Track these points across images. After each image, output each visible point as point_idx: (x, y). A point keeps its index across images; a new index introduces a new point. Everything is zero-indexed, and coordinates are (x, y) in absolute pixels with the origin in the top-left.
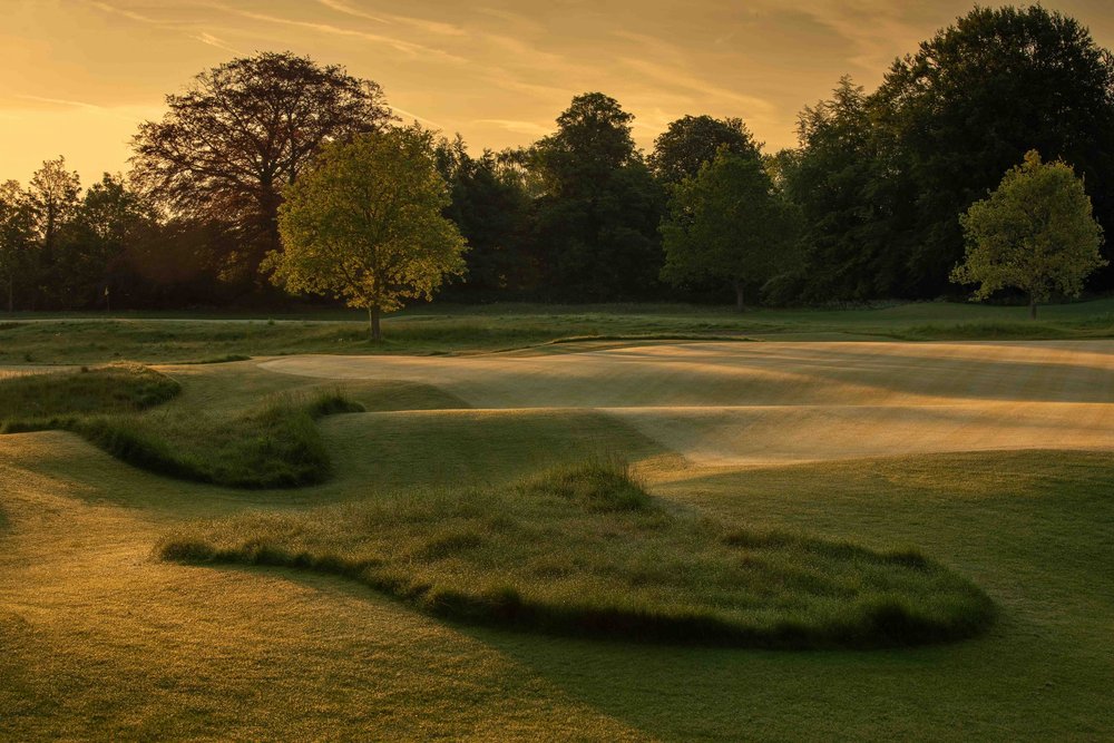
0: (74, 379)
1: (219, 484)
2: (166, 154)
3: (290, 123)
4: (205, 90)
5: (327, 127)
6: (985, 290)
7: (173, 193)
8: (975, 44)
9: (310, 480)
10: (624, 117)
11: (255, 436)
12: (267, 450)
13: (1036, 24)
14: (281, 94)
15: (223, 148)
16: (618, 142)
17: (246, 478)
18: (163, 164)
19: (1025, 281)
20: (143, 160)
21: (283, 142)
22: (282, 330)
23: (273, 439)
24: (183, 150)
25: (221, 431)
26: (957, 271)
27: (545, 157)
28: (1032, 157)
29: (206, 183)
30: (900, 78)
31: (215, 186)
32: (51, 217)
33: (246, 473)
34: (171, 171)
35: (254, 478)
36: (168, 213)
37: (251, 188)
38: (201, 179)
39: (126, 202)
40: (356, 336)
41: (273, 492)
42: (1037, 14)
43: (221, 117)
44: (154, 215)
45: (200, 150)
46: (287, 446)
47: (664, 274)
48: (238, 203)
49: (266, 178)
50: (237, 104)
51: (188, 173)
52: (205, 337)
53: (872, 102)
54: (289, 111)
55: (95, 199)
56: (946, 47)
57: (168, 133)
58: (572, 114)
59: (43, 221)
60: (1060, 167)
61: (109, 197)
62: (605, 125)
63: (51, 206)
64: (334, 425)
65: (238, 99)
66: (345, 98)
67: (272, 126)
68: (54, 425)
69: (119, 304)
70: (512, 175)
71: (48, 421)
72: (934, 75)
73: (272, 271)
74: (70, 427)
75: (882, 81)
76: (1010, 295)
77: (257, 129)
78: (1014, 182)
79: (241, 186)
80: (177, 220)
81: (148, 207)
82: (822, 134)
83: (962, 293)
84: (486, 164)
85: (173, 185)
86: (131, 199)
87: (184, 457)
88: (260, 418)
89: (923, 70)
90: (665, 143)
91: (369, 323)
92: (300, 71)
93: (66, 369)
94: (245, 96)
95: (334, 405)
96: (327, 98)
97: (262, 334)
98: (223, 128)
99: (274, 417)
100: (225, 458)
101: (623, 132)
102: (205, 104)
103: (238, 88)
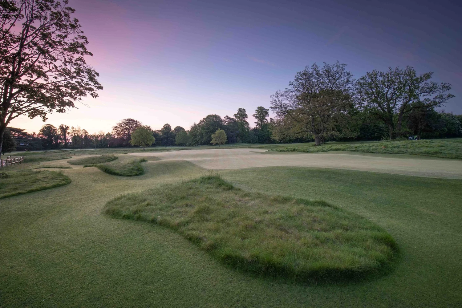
0: (101, 157)
1: (124, 176)
2: (116, 130)
3: (131, 126)
4: (121, 122)
5: (136, 127)
6: (214, 144)
7: (117, 134)
8: (209, 119)
9: (141, 174)
10: (170, 126)
11: (130, 166)
12: (133, 169)
13: (215, 116)
14: (130, 123)
15: (123, 129)
16: (170, 129)
17: (129, 175)
18: (116, 131)
19: (219, 143)
20: (113, 130)
21: (131, 128)
22: (132, 150)
23: (133, 167)
24: (118, 129)
25: (124, 166)
26: (211, 142)
27: (162, 131)
28: (219, 129)
29: (121, 133)
30: (201, 122)
31: (122, 133)
32: (101, 137)
33: (129, 174)
34: (117, 132)
35: (130, 174)
36: (116, 136)
37: (127, 134)
38: (120, 132)
39: (111, 135)
40: (142, 150)
41: (134, 177)
42: (216, 115)
43: (123, 125)
44: (115, 137)
45: (120, 129)
46: (136, 168)
47: (176, 143)
48: (125, 135)
49: (129, 132)
50: (125, 124)
51: (119, 132)
52: (122, 151)
53: (198, 124)
54: (131, 125)
55: (107, 135)
56: (206, 119)
57: (116, 127)
58: (165, 126)
59: (100, 137)
60: (222, 130)
61: (109, 135)
62: (168, 127)
63: (101, 136)
64: (144, 164)
65: (125, 123)
66: (138, 124)
67: (129, 127)
68: (93, 166)
69: (110, 147)
70: (158, 133)
71: (92, 165)
72: (204, 122)
73: (130, 142)
74: (96, 166)
75: (199, 122)
76: (216, 144)
77: (127, 127)
78: (217, 132)
79: (126, 133)
80: (118, 137)
81: (114, 136)
82: (192, 128)
83: (211, 144)
84: (155, 131)
85: (117, 133)
86: (112, 135)
87: (117, 171)
88: (131, 163)
89: (203, 121)
90: (175, 129)
91: (143, 149)
92: (133, 120)
93: (100, 155)
94: (126, 123)
95: (143, 160)
96: (136, 123)
97: (129, 150)
98: (123, 127)
99: (133, 163)
100: (125, 171)
101: (171, 128)
102: (121, 124)
103: (125, 122)
